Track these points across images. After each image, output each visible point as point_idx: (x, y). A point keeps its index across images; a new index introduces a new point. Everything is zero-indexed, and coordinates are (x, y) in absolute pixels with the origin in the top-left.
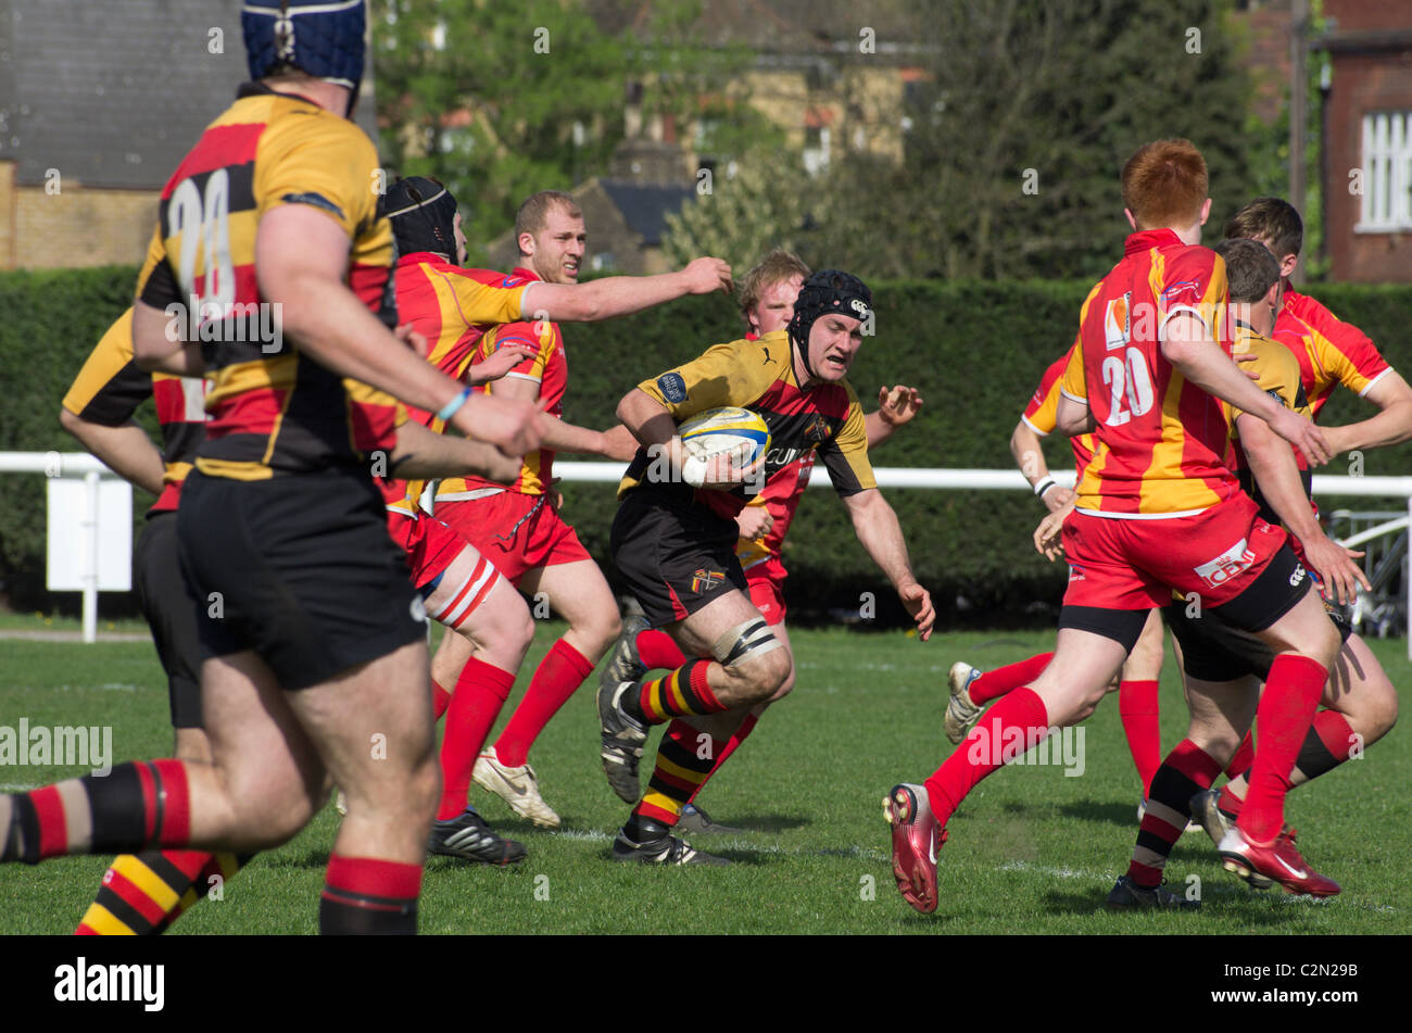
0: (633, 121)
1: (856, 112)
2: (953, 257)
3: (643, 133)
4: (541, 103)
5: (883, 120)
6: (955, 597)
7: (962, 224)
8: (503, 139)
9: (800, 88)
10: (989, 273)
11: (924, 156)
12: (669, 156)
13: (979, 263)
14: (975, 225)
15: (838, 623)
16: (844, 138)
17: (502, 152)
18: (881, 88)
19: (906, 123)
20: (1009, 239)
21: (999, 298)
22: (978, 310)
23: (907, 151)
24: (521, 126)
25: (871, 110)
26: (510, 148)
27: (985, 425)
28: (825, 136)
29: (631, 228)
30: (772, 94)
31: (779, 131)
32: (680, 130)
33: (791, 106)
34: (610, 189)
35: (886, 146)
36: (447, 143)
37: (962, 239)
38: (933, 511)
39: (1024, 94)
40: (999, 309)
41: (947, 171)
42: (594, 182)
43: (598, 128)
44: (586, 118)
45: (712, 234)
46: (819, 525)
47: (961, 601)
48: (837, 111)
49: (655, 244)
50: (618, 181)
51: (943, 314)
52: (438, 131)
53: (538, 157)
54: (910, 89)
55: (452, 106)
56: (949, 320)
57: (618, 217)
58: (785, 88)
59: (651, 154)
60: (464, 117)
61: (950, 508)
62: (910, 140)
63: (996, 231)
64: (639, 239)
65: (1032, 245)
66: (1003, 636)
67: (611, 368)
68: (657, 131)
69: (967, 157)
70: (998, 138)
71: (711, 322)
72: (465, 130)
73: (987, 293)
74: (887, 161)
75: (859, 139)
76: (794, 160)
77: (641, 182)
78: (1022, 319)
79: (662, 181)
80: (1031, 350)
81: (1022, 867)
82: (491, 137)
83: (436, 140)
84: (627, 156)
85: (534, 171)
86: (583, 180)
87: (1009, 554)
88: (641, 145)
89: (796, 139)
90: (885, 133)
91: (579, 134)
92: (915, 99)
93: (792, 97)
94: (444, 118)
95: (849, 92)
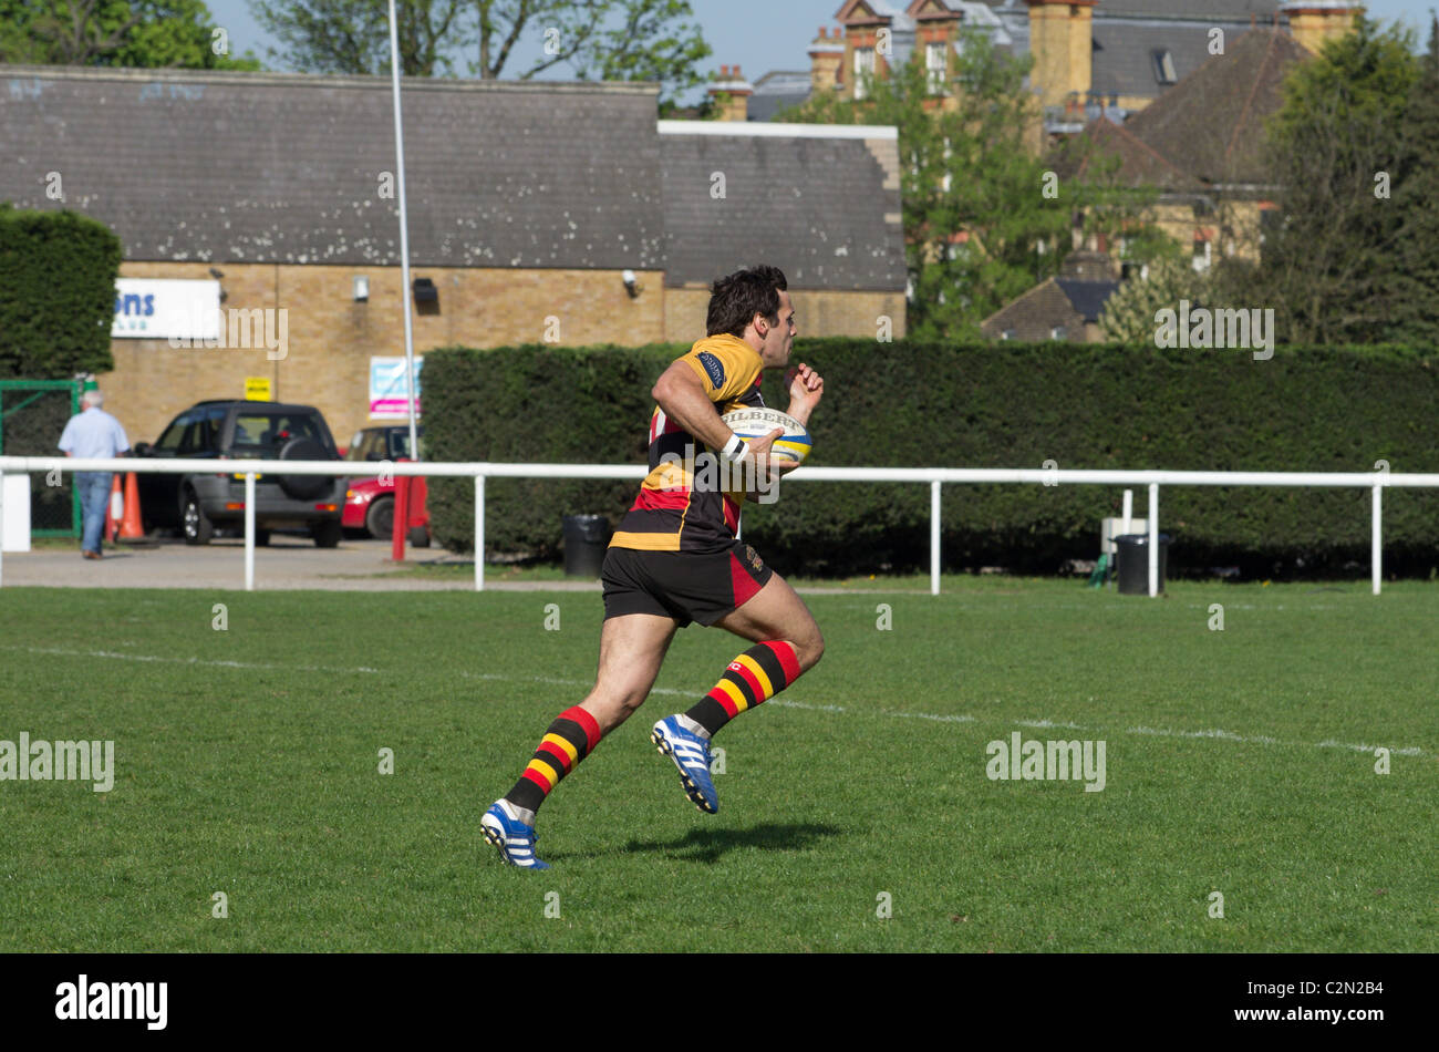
0: (1078, 238)
1: (1228, 231)
2: (1294, 328)
3: (1084, 247)
4: (1016, 227)
5: (1246, 237)
6: (1295, 559)
7: (1301, 306)
8: (989, 251)
9: (1191, 216)
10: (1320, 340)
11: (1275, 260)
12: (1102, 261)
13: (1312, 333)
14: (1310, 307)
15: (1216, 577)
16: (1220, 249)
17: (990, 258)
18: (1245, 214)
19: (1262, 238)
20: (1333, 315)
21: (1323, 357)
22: (1309, 365)
23: (1263, 256)
24: (1002, 242)
25: (1238, 230)
26: (995, 257)
27: (1314, 443)
28: (1208, 247)
29: (1076, 309)
30: (1171, 219)
31: (1176, 243)
32: (1109, 246)
33: (1184, 227)
34: (1063, 285)
35: (1249, 253)
36: (953, 254)
37: (1300, 316)
38: (1280, 500)
39: (1342, 218)
40: (1324, 364)
41: (1290, 270)
42: (1052, 279)
43: (1054, 244)
44: (1046, 237)
45: (1130, 313)
46: (1203, 511)
47: (1299, 561)
48: (1216, 231)
49: (1094, 321)
50: (1068, 279)
51: (1285, 367)
52: (947, 246)
53: (1013, 263)
54: (1264, 214)
55: (955, 230)
56: (1290, 372)
57: (1068, 303)
58: (1180, 216)
59: (1091, 260)
60: (963, 237)
61: (1291, 498)
62: (1263, 248)
63: (1324, 309)
64: (1083, 317)
65: (1348, 320)
66: (1328, 585)
67: (1061, 406)
68: (1094, 245)
69: (1304, 261)
70: (1324, 248)
71: (1128, 374)
72: (962, 245)
73: (1315, 353)
74: (1250, 264)
75: (1230, 249)
76: (1185, 263)
77: (1083, 279)
78: (1339, 371)
79: (1097, 279)
80: (1345, 391)
81: (1332, 743)
82: (982, 250)
83: (945, 252)
84: (1075, 261)
85: (1011, 272)
86: (1045, 279)
87: (1332, 529)
88: (1083, 254)
89: (1188, 249)
90: (1248, 245)
91: (1041, 248)
92: (1268, 222)
93: (1185, 221)
94: (950, 237)
95: (1223, 218)
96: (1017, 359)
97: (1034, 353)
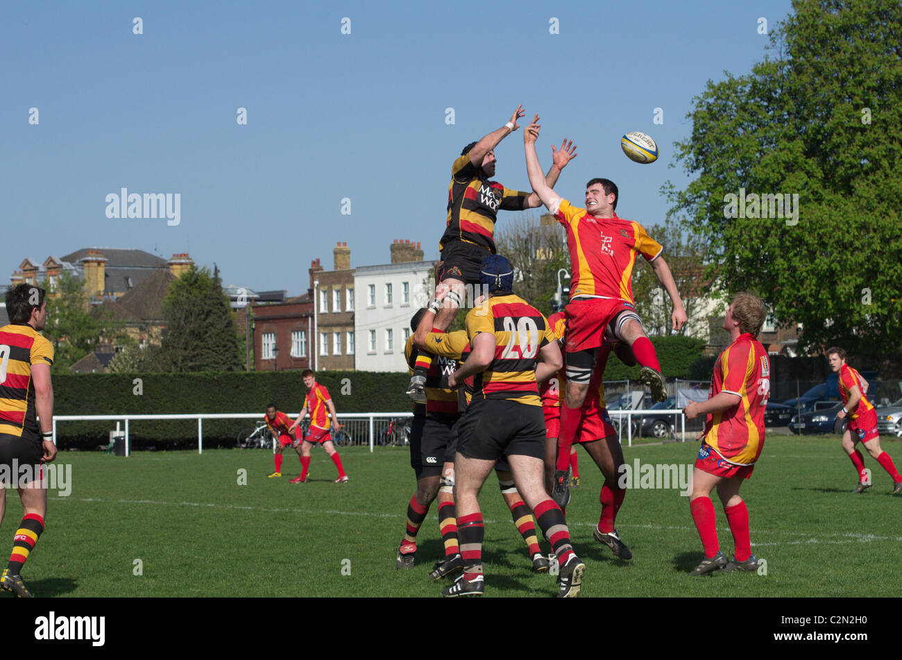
0: (101, 339)
1: (151, 336)
2: (173, 367)
3: (103, 342)
4: (80, 335)
5: (157, 337)
6: (173, 443)
7: (175, 360)
8: (72, 343)
9: (138, 331)
10: (181, 371)
11: (166, 345)
12: (110, 346)
13: (179, 369)
14: (178, 360)
15: (147, 450)
16: (148, 342)
17: (72, 346)
18: (156, 330)
19: (162, 338)
20: (186, 363)
21: (182, 376)
22: (178, 379)
23: (162, 344)
24: (76, 341)
25: (154, 335)
26: (74, 346)
27: (180, 405)
28: (144, 341)
29: (101, 362)
30: (132, 332)
31: (133, 339)
32: (111, 341)
33: (136, 335)
34: (96, 354)
35: (158, 343)
36: (59, 345)
37: (175, 363)
38: (168, 424)
39: (187, 331)
40: (182, 379)
41: (171, 348)
42: (92, 352)
43: (93, 340)
44: (90, 339)
45: (119, 363)
46: (143, 428)
47: (175, 444)
48: (147, 336)
49: (107, 366)
50: (97, 352)
51: (169, 381)
52: (57, 342)
53: (79, 347)
54: (162, 330)
55: (61, 337)
57: (98, 360)
58: (135, 331)
59: (105, 346)
60: (63, 339)
61: (172, 423)
62: (163, 342)
63: (183, 361)
64: (103, 365)
65: (190, 364)
66: (185, 451)
67: (96, 394)
68: (106, 341)
69: (176, 345)
70: (183, 340)
71: (117, 383)
72: (63, 342)
73: (179, 375)
74: (158, 346)
75: (152, 341)
76: (137, 347)
77: (103, 352)
78: (187, 381)
79: (108, 352)
81: (185, 503)
82: (69, 343)
83: (57, 344)
84: (100, 347)
85: (79, 350)
86: (90, 352)
87: (186, 433)
88: (103, 344)
89: (137, 342)
90: (157, 340)
91: (89, 342)
92: (164, 333)
93: (137, 333)
94: (58, 340)
95: (149, 331)
96: (81, 379)
97: (87, 377)
